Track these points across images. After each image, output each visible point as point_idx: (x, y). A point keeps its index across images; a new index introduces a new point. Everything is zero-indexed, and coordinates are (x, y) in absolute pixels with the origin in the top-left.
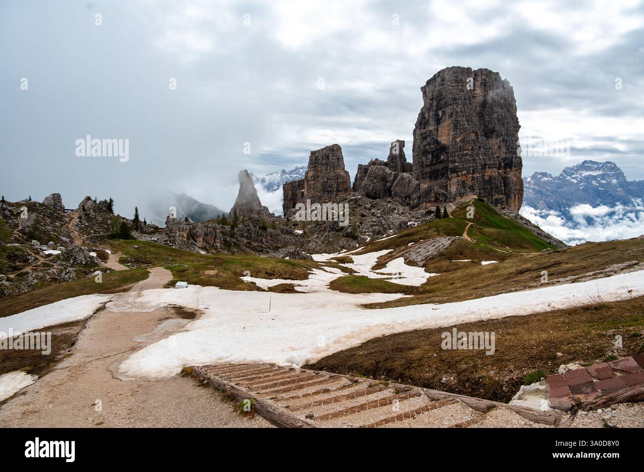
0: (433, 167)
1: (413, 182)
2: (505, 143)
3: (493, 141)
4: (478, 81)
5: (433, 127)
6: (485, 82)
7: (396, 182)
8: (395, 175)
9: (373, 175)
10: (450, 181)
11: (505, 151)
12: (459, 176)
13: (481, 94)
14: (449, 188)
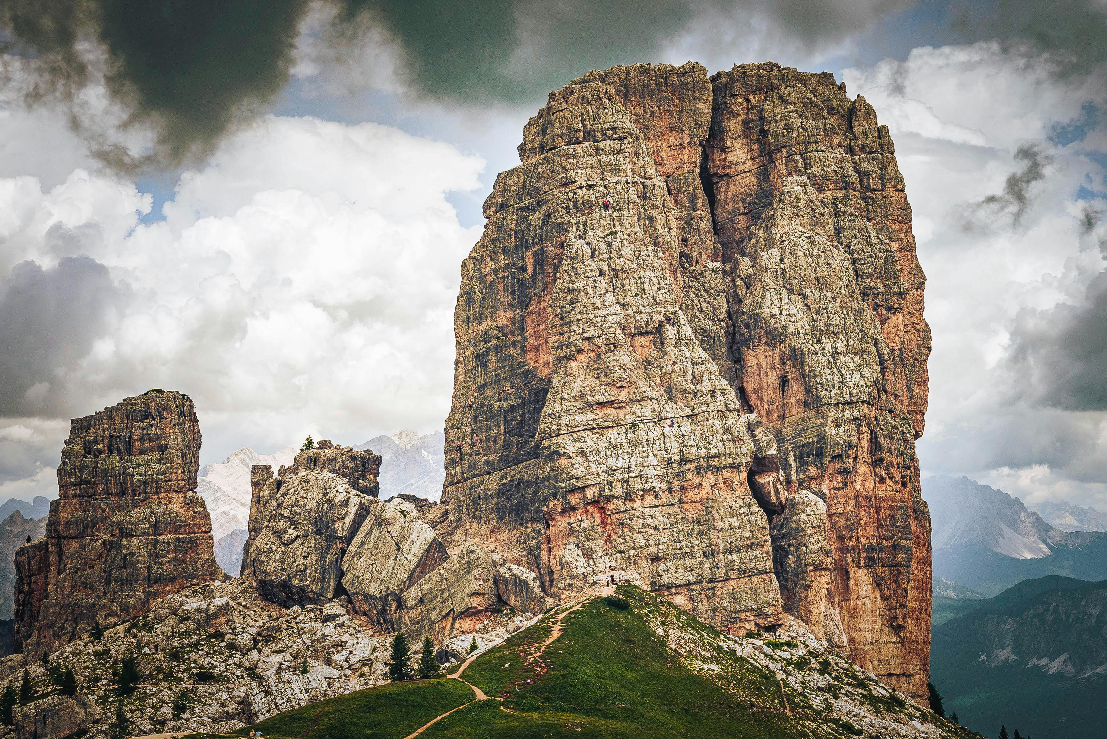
0: (511, 472)
1: (413, 537)
2: (798, 363)
3: (762, 358)
4: (734, 114)
5: (509, 315)
6: (762, 118)
7: (357, 540)
8: (361, 506)
9: (286, 513)
10: (548, 526)
11: (801, 396)
12: (574, 509)
13: (749, 165)
14: (544, 554)
